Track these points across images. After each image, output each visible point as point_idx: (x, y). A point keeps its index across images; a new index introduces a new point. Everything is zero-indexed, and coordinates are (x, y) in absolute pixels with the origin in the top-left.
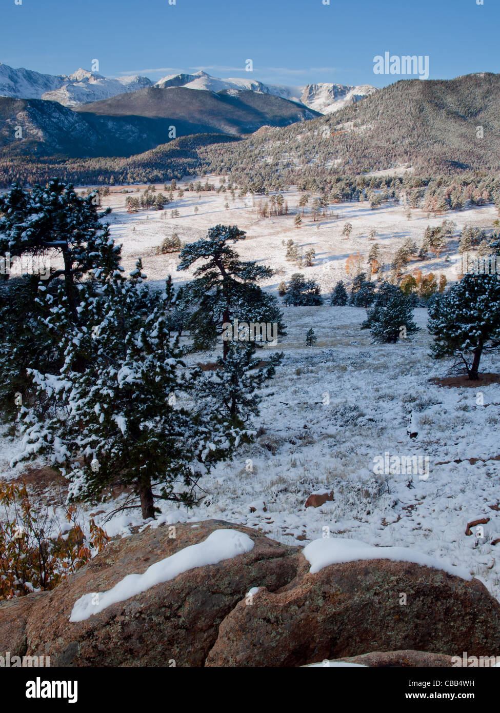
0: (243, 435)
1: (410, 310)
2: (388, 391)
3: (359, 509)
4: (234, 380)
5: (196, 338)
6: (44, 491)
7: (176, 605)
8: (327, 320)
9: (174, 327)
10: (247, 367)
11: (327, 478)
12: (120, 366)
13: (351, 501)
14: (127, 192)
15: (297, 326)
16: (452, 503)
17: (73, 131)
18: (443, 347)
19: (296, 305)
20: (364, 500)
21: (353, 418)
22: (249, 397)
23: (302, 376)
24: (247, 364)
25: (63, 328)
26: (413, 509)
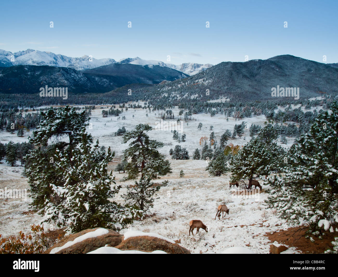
0: (137, 212)
1: (226, 162)
2: (211, 197)
3: (191, 247)
4: (142, 192)
5: (130, 173)
6: (56, 240)
7: (82, 250)
8: (191, 166)
9: (122, 169)
10: (148, 186)
11: (179, 234)
12: (88, 183)
13: (188, 243)
14: (103, 108)
15: (177, 169)
16: (230, 244)
17: (80, 81)
18: (235, 178)
19: (177, 159)
20: (193, 243)
21: (194, 209)
22: (149, 199)
23: (176, 190)
24: (147, 185)
25: (65, 167)
26: (214, 247)
